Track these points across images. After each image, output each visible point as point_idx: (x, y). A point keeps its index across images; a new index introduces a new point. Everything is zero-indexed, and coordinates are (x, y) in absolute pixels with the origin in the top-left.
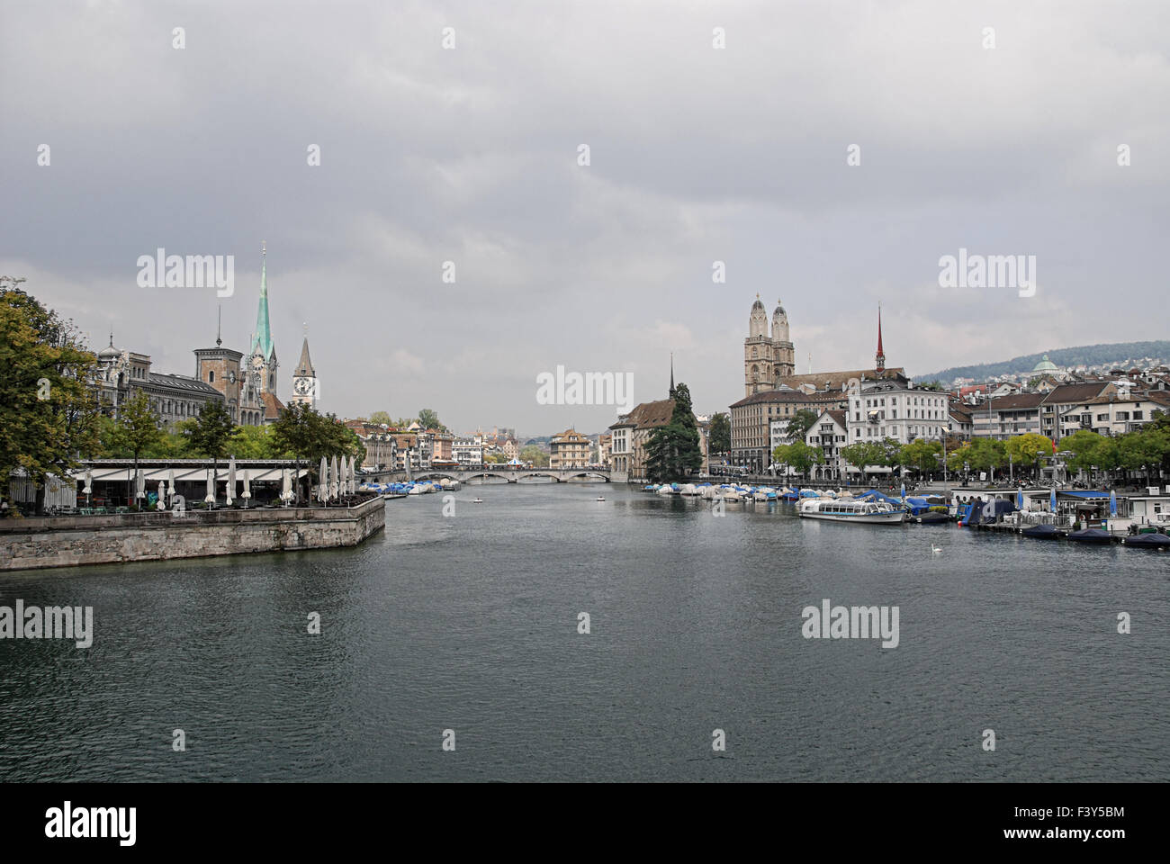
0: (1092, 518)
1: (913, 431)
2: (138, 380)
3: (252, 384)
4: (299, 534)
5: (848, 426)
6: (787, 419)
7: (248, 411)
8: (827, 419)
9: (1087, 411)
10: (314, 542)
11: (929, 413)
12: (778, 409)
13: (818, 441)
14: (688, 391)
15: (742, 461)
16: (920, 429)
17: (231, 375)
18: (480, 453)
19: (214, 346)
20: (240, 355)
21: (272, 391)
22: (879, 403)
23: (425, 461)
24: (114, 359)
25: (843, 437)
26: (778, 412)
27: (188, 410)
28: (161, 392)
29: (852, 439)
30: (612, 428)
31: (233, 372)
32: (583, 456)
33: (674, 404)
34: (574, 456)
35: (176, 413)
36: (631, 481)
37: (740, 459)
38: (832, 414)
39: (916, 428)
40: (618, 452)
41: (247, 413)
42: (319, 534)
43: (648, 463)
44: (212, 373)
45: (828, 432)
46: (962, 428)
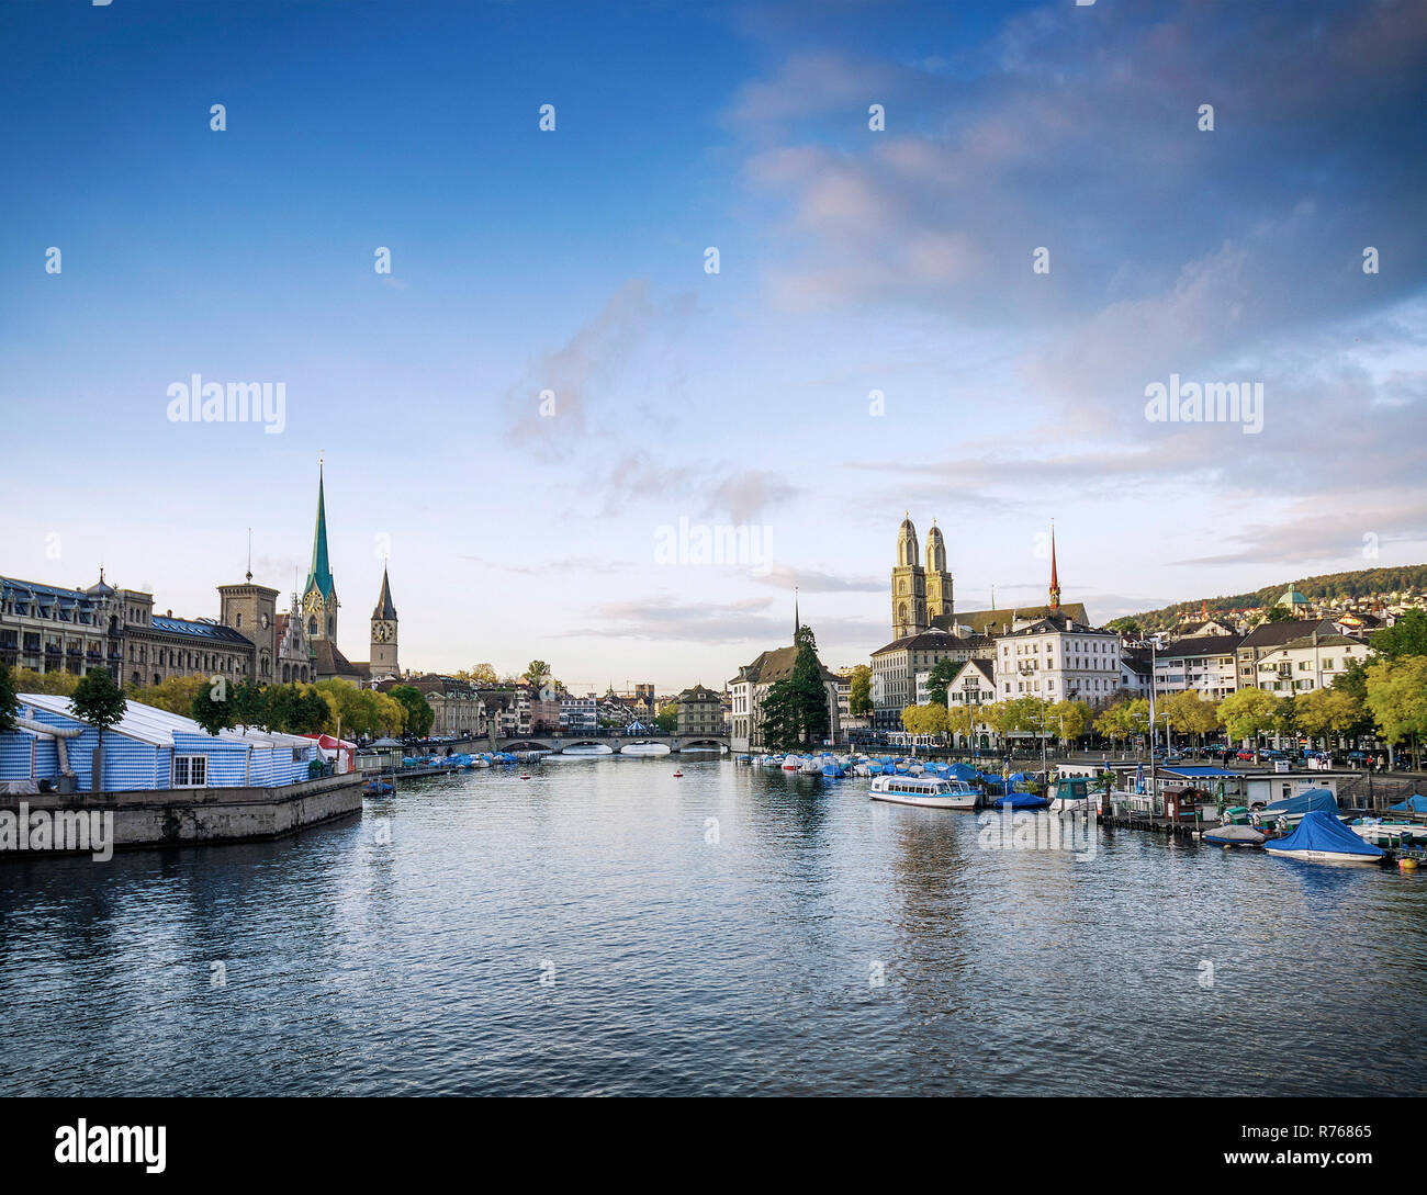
0: (1183, 803)
1: (1074, 685)
2: (137, 625)
3: (297, 629)
4: (197, 821)
5: (997, 678)
6: (926, 670)
7: (291, 664)
8: (971, 670)
9: (1285, 658)
10: (216, 831)
11: (1095, 661)
12: (926, 657)
13: (961, 699)
14: (812, 635)
15: (885, 724)
16: (1083, 683)
17: (264, 619)
18: (594, 715)
19: (244, 581)
20: (276, 593)
21: (330, 638)
22: (1031, 650)
23: (525, 726)
24: (104, 599)
25: (991, 693)
26: (926, 662)
27: (206, 663)
28: (167, 640)
29: (1001, 696)
30: (732, 682)
31: (266, 614)
32: (713, 718)
33: (796, 653)
34: (702, 717)
35: (189, 666)
36: (752, 749)
37: (883, 721)
38: (978, 663)
39: (1078, 681)
40: (739, 713)
41: (291, 666)
42: (224, 821)
43: (766, 726)
44: (239, 615)
45: (973, 687)
46: (1141, 681)
